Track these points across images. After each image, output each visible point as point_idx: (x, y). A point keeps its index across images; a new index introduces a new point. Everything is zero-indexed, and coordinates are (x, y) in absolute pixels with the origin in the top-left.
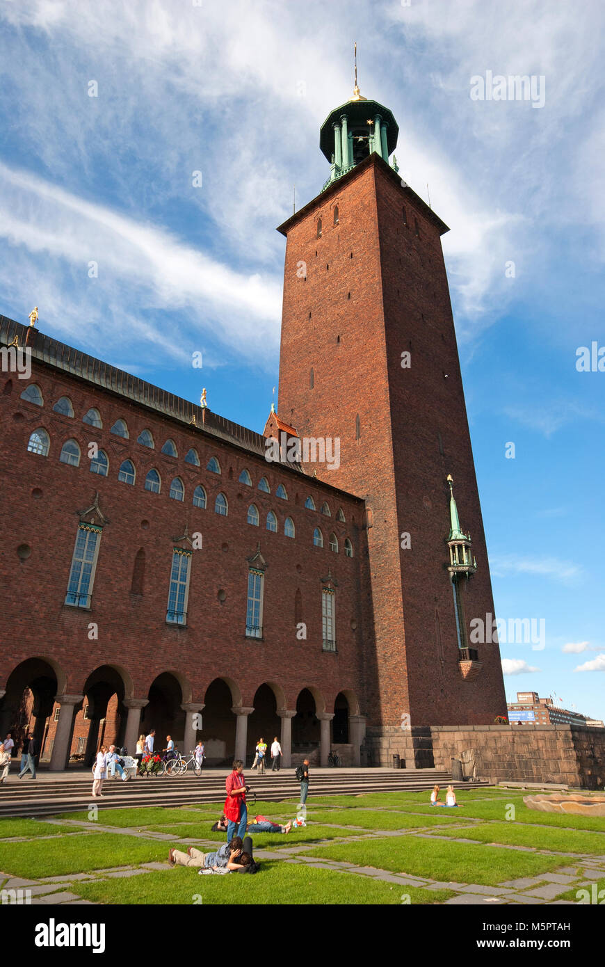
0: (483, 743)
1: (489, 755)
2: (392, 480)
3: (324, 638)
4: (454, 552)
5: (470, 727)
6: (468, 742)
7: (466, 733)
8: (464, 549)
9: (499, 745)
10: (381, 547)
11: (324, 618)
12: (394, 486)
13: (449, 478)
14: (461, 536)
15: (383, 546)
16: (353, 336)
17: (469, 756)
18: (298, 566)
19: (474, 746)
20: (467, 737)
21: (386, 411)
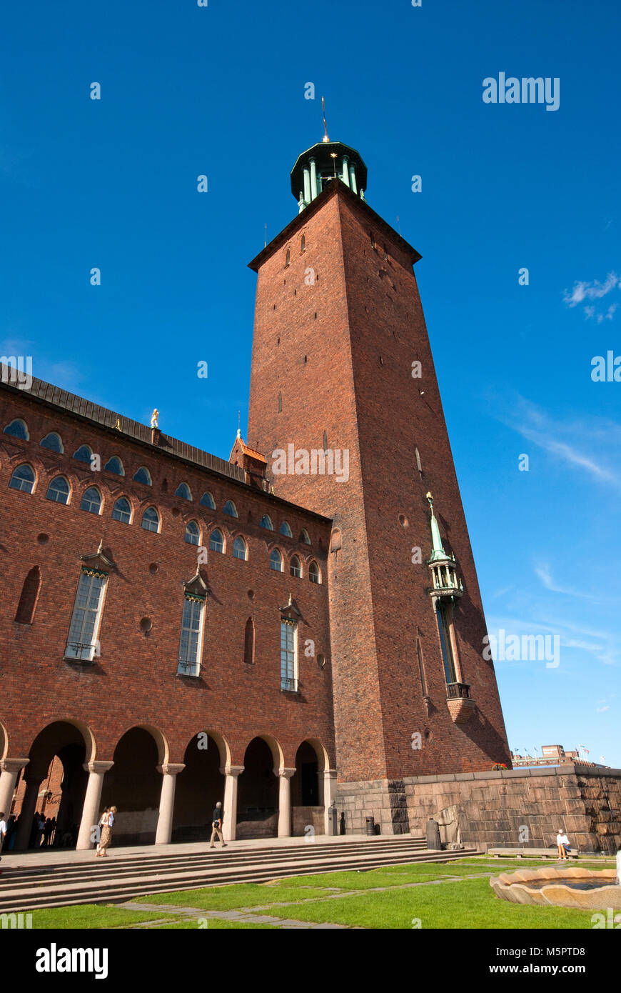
0: (467, 797)
1: (476, 812)
2: (361, 495)
3: (283, 675)
4: (437, 574)
5: (450, 777)
6: (449, 795)
7: (446, 784)
8: (447, 570)
9: (487, 798)
10: (350, 570)
11: (283, 653)
12: (362, 501)
13: (429, 495)
14: (444, 557)
15: (353, 567)
16: (320, 354)
17: (451, 815)
18: (250, 593)
19: (457, 800)
20: (447, 791)
21: (353, 422)
